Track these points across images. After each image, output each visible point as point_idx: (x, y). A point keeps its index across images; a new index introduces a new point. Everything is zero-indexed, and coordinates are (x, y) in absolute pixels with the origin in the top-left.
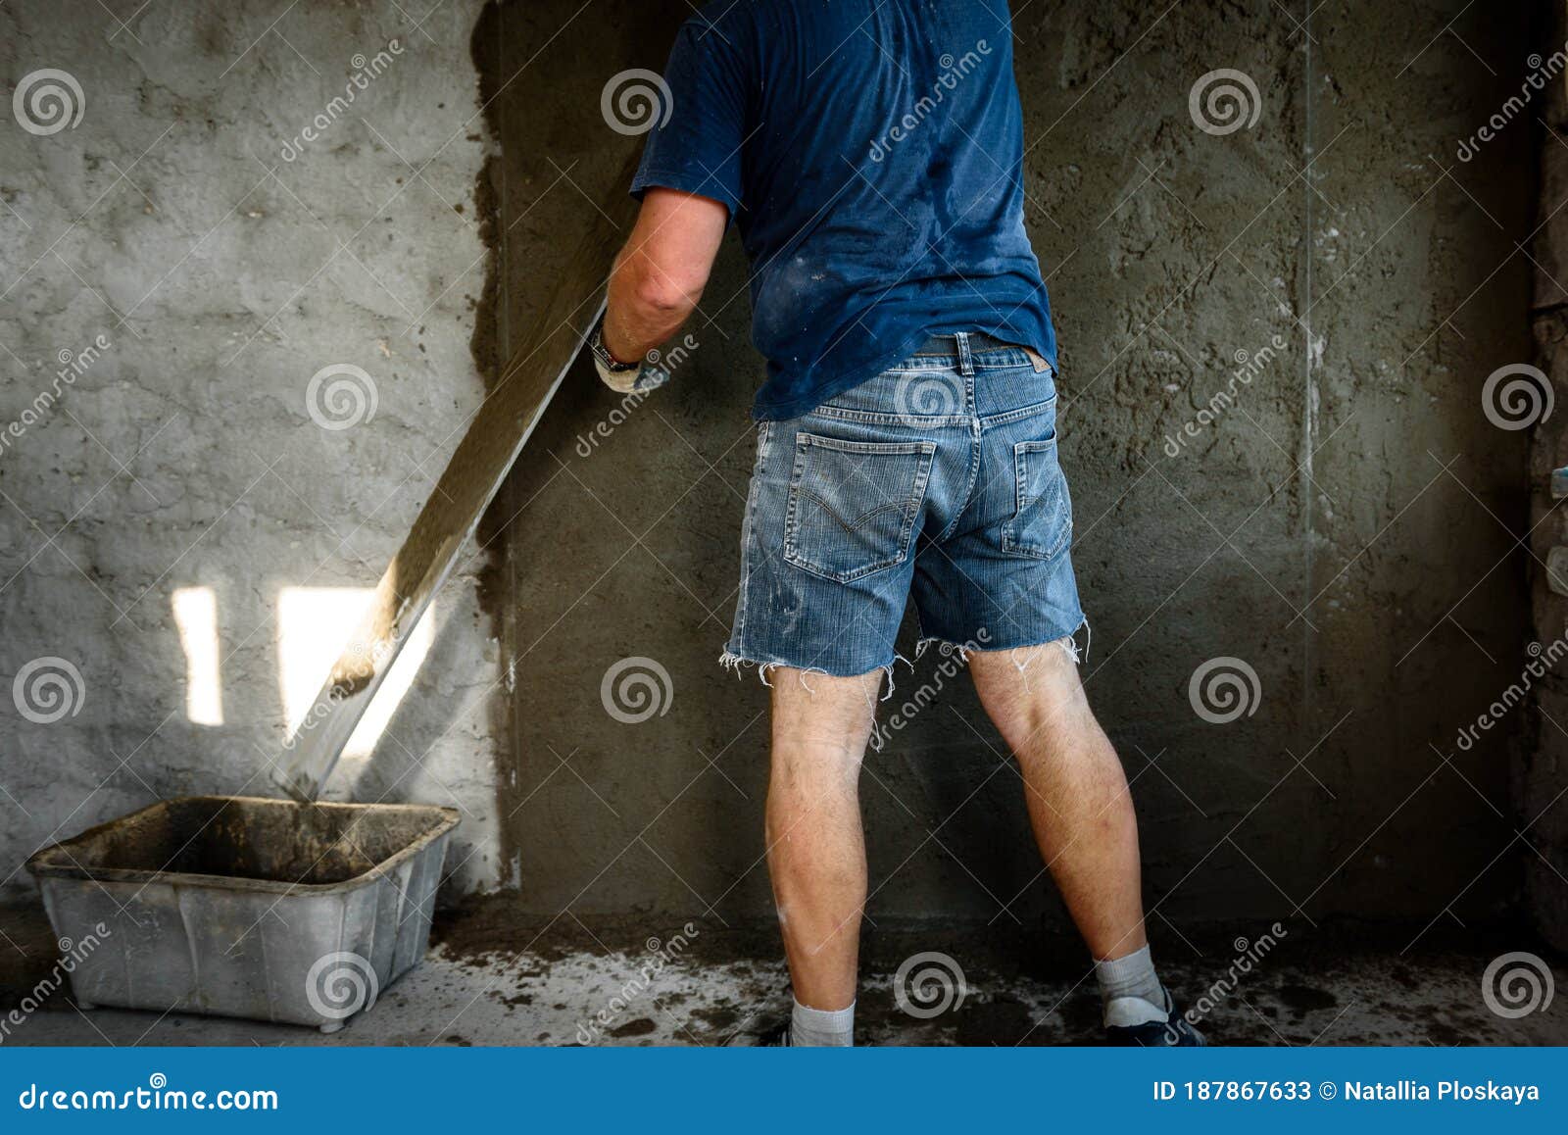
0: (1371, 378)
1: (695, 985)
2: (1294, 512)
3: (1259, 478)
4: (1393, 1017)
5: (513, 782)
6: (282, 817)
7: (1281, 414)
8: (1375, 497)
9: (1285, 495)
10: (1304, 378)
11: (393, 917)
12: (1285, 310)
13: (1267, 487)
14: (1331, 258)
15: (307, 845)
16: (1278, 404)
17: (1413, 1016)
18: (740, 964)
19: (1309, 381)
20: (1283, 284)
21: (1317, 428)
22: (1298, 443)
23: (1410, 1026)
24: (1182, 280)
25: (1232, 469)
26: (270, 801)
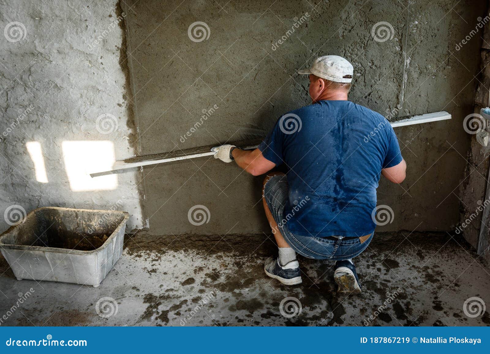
0: (425, 71)
1: (206, 263)
3: (386, 103)
4: (415, 271)
5: (145, 198)
6: (72, 214)
7: (394, 83)
10: (403, 71)
11: (112, 251)
12: (398, 49)
14: (415, 31)
15: (81, 223)
16: (394, 79)
17: (421, 271)
18: (219, 254)
19: (404, 72)
20: (398, 40)
21: (406, 87)
22: (399, 92)
23: (420, 274)
24: (364, 39)
26: (68, 209)
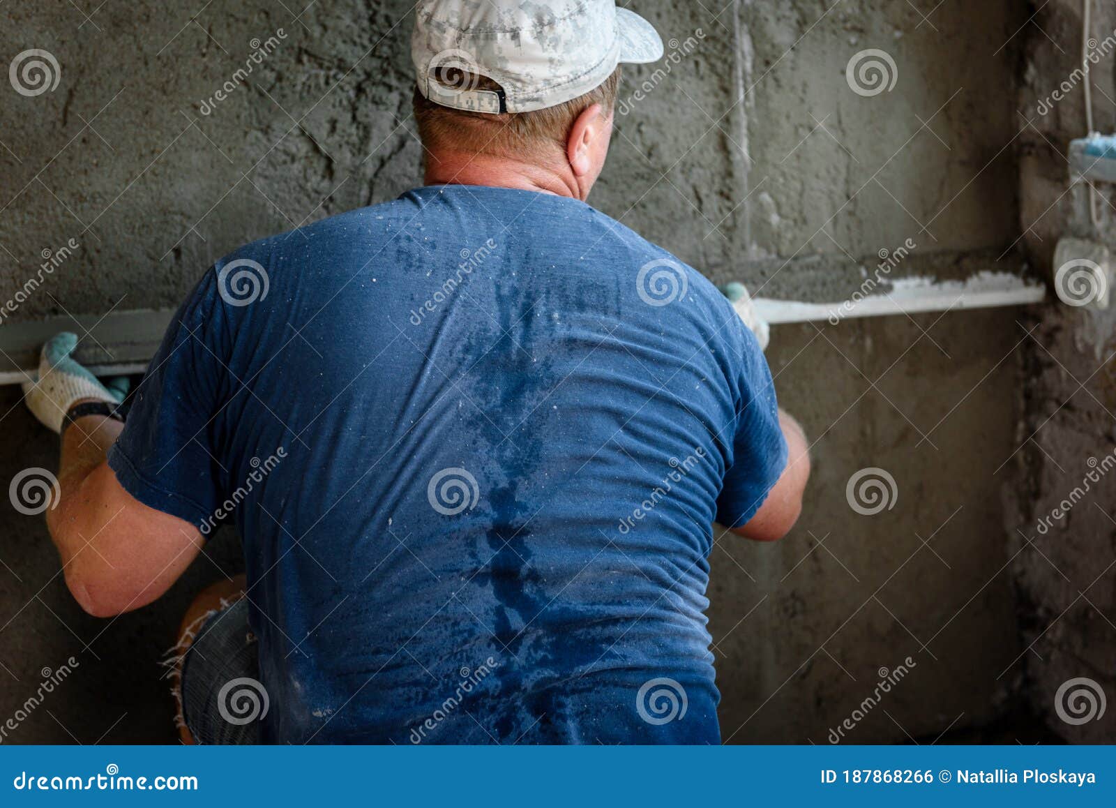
2: (729, 223)
3: (680, 178)
7: (702, 78)
8: (832, 187)
9: (715, 197)
10: (731, 21)
13: (691, 191)
19: (737, 26)
21: (752, 94)
22: (727, 120)
25: (643, 170)
